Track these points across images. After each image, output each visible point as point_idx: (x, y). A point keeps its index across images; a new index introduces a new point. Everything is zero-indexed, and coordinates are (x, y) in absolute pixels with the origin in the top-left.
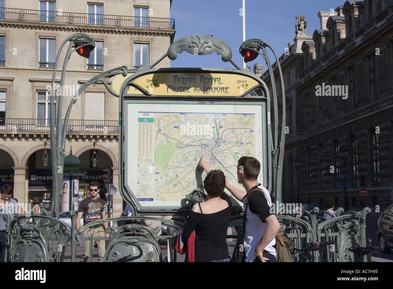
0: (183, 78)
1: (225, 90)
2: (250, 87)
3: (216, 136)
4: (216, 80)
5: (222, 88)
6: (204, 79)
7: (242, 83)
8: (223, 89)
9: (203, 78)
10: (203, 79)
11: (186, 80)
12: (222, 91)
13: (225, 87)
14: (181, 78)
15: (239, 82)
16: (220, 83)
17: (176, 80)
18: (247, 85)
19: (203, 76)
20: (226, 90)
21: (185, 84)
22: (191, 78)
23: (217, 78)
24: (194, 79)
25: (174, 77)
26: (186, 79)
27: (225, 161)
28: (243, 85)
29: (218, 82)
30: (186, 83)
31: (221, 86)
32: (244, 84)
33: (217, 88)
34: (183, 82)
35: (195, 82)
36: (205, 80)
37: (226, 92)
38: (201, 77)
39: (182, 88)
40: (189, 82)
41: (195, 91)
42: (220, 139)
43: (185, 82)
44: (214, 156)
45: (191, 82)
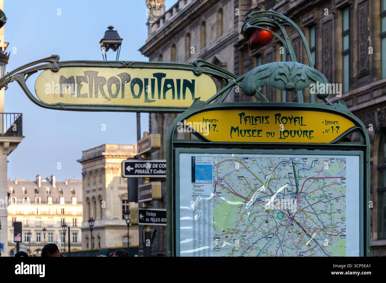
0: (253, 117)
1: (308, 134)
2: (342, 131)
3: (294, 189)
4: (296, 119)
5: (304, 131)
6: (280, 119)
7: (332, 125)
8: (305, 133)
9: (279, 117)
10: (278, 119)
11: (256, 120)
12: (305, 135)
13: (308, 130)
14: (249, 117)
15: (327, 122)
16: (302, 125)
17: (243, 120)
18: (338, 127)
19: (279, 115)
20: (310, 134)
21: (254, 126)
22: (263, 117)
23: (298, 118)
24: (267, 118)
25: (240, 115)
26: (256, 118)
27: (306, 223)
28: (332, 127)
29: (299, 123)
30: (256, 124)
31: (303, 128)
32: (335, 126)
33: (298, 131)
34: (251, 123)
35: (268, 123)
36: (282, 120)
37: (310, 137)
38: (276, 115)
39: (250, 130)
40: (260, 123)
41: (268, 136)
42: (301, 192)
43: (254, 123)
44: (292, 216)
45: (263, 123)
